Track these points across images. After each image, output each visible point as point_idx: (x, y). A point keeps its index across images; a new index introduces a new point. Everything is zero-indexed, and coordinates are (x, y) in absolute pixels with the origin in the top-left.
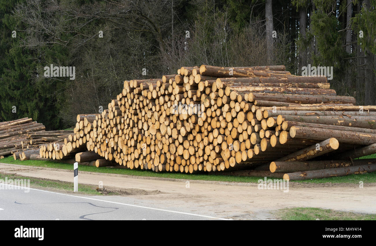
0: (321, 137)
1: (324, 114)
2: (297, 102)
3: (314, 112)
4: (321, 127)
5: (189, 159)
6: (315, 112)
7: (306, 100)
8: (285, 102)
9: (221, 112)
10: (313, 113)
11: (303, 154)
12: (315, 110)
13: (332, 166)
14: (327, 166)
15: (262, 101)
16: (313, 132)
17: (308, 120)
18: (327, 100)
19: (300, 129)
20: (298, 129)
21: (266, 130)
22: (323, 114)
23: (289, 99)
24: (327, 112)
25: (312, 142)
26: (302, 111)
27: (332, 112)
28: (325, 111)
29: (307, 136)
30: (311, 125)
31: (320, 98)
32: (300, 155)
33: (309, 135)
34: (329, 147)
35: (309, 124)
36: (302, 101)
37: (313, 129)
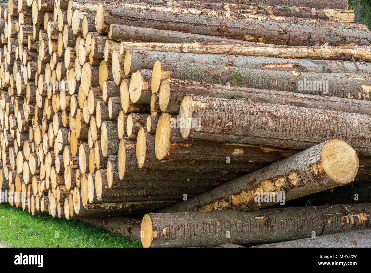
0: (294, 136)
1: (324, 67)
2: (252, 38)
3: (291, 60)
4: (300, 101)
5: (30, 182)
6: (295, 61)
7: (277, 34)
8: (211, 35)
9: (62, 70)
10: (287, 63)
11: (246, 190)
12: (297, 58)
13: (345, 221)
14: (329, 222)
15: (132, 29)
16: (264, 119)
17: (258, 81)
18: (339, 39)
19: (211, 108)
20: (203, 105)
21: (128, 113)
22: (321, 69)
23: (224, 29)
24: (334, 65)
25: (271, 153)
26: (254, 58)
27: (347, 64)
28: (329, 61)
29: (240, 132)
30: (260, 96)
31: (321, 32)
32: (239, 193)
33: (247, 128)
34: (319, 174)
35: (255, 92)
36: (265, 36)
37: (265, 106)
